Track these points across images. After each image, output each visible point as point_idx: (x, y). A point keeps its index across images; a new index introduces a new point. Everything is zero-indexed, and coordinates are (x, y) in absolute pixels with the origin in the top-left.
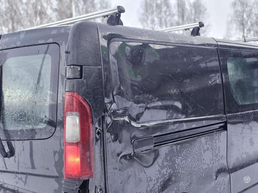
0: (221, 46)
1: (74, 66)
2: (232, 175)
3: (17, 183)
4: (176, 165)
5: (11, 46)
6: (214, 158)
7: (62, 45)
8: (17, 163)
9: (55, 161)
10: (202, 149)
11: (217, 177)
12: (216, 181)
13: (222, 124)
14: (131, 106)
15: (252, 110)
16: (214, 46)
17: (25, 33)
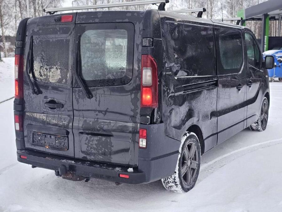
0: (216, 26)
1: (150, 39)
2: (219, 117)
3: (97, 115)
4: (192, 106)
5: (89, 21)
6: (210, 105)
7: (136, 24)
8: (98, 102)
9: (131, 99)
10: (205, 98)
11: (211, 118)
12: (211, 120)
13: (215, 82)
14: (173, 66)
15: (231, 73)
16: (212, 26)
17: (102, 13)
